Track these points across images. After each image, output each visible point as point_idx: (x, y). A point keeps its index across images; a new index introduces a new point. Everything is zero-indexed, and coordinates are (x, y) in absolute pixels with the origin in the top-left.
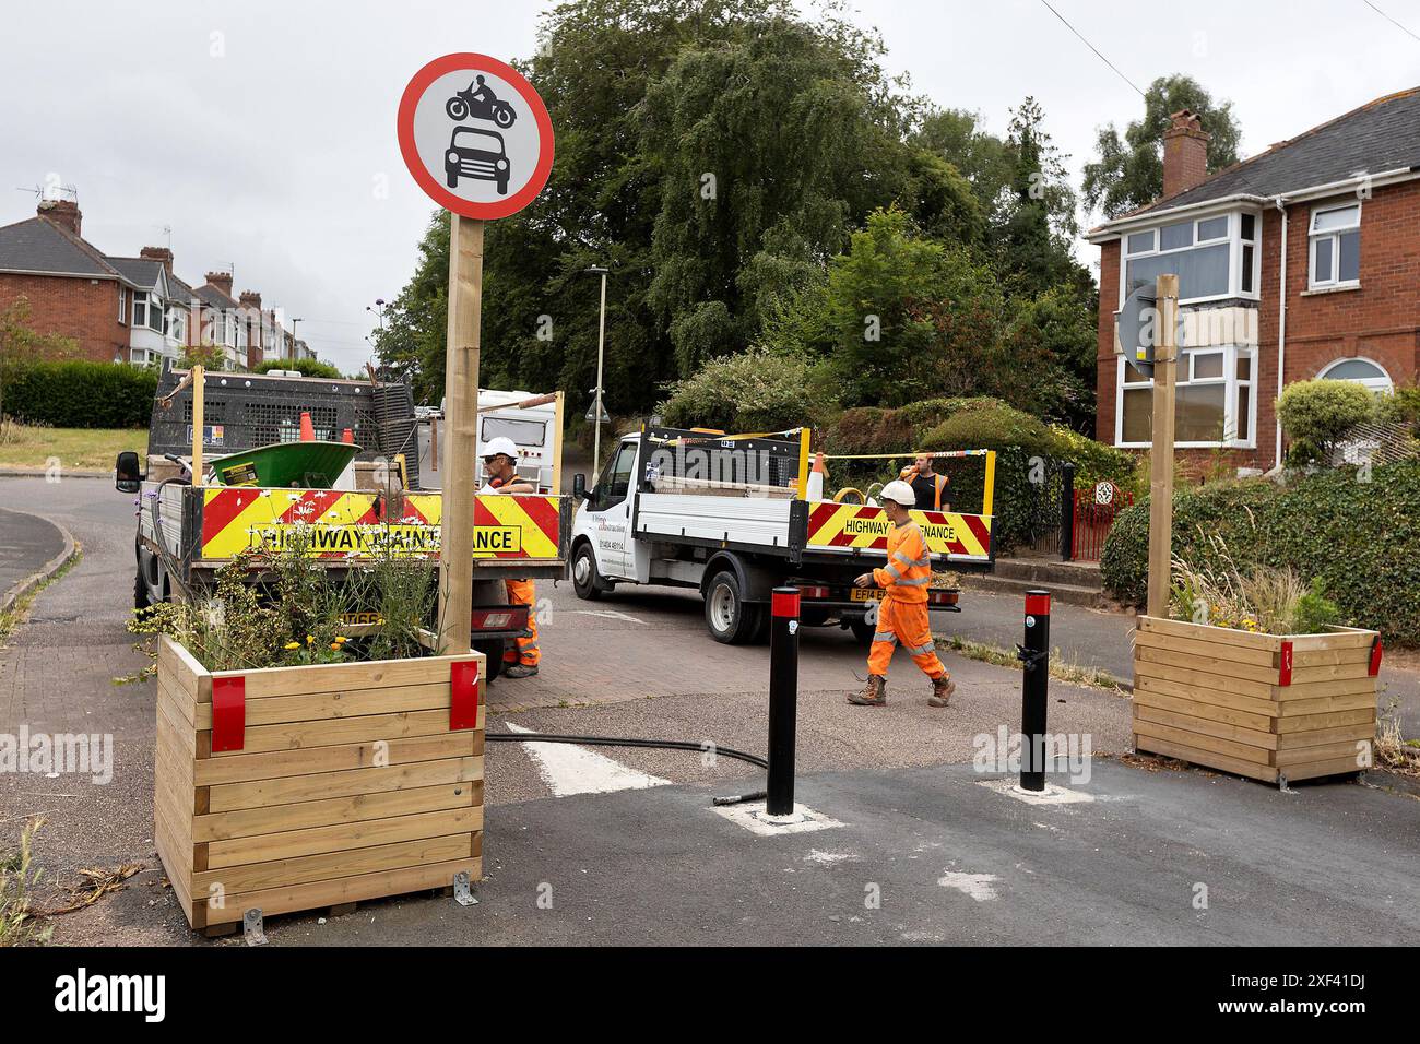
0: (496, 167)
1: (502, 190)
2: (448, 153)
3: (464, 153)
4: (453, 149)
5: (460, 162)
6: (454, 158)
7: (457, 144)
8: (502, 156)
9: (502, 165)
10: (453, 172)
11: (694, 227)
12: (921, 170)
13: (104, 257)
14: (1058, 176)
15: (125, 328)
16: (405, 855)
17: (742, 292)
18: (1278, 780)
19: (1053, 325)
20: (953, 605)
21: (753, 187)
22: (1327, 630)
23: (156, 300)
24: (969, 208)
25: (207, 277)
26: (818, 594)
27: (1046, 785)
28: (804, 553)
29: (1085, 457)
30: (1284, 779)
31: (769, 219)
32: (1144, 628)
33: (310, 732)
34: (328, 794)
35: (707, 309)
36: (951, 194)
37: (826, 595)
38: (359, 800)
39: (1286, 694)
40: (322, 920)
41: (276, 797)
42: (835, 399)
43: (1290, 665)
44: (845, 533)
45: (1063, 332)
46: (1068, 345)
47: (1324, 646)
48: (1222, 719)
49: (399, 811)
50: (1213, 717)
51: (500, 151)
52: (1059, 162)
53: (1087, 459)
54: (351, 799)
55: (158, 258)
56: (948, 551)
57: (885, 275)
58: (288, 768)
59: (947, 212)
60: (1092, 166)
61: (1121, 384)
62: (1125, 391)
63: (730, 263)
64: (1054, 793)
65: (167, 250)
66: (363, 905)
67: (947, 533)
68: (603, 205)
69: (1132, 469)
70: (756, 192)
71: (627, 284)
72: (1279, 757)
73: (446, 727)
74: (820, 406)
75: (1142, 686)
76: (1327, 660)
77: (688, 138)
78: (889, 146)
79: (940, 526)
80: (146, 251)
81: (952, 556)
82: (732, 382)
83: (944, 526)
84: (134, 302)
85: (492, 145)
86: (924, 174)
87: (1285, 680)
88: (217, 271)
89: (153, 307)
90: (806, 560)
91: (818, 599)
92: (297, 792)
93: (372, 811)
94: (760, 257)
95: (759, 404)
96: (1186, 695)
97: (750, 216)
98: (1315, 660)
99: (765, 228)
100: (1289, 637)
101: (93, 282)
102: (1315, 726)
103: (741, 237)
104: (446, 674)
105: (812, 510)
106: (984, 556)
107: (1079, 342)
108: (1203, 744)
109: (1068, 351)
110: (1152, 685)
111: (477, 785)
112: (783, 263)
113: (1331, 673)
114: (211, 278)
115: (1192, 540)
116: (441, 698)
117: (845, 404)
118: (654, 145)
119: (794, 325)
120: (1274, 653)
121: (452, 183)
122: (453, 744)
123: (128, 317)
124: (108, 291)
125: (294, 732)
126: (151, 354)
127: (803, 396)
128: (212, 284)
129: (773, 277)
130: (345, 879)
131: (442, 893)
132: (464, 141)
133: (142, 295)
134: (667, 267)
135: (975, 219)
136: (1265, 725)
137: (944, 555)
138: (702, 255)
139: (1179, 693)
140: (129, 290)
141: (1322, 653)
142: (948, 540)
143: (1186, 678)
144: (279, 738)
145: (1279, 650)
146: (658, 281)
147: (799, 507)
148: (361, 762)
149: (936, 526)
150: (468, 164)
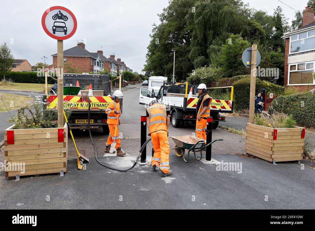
0: (64, 29)
1: (66, 34)
2: (53, 27)
3: (56, 27)
4: (54, 26)
5: (56, 29)
6: (54, 28)
7: (55, 25)
8: (65, 27)
9: (65, 29)
10: (54, 31)
11: (198, 41)
12: (251, 25)
13: (89, 53)
14: (286, 24)
15: (93, 66)
16: (49, 166)
17: (208, 54)
18: (273, 161)
19: (275, 58)
20: (224, 120)
21: (211, 31)
22: (293, 127)
23: (98, 61)
24: (263, 33)
25: (110, 56)
26: (191, 117)
27: (211, 159)
28: (186, 109)
29: (271, 88)
30: (274, 161)
31: (214, 38)
32: (248, 126)
33: (28, 142)
34: (32, 154)
35: (201, 58)
36: (258, 29)
37: (193, 117)
38: (39, 155)
39: (275, 142)
40: (32, 177)
41: (21, 154)
42: (221, 76)
43: (277, 135)
44: (196, 104)
45: (277, 59)
46: (278, 62)
47: (287, 131)
48: (262, 147)
49: (47, 158)
50: (260, 146)
51: (65, 26)
52: (286, 21)
53: (272, 88)
54: (37, 155)
55: (100, 52)
56: (221, 108)
57: (234, 49)
58: (24, 148)
59: (257, 34)
60: (294, 21)
61: (289, 71)
62: (290, 72)
63: (206, 48)
64: (213, 161)
65: (102, 51)
66: (41, 175)
67: (221, 104)
68: (181, 37)
69: (284, 90)
70: (211, 32)
71: (186, 53)
72: (273, 156)
73: (57, 142)
74: (218, 78)
75: (247, 139)
76: (288, 134)
77: (196, 21)
78: (243, 20)
79: (219, 103)
80: (98, 51)
81: (222, 110)
82: (201, 73)
83: (220, 103)
84: (94, 61)
85: (63, 25)
86: (252, 25)
87: (275, 138)
88: (112, 55)
89: (97, 62)
90: (187, 110)
91: (191, 118)
92: (26, 153)
93: (40, 157)
94: (211, 46)
95: (205, 77)
96: (255, 141)
97: (210, 37)
98: (284, 134)
99: (213, 40)
100: (276, 129)
101: (86, 58)
102: (284, 149)
103: (208, 42)
104: (57, 131)
105: (188, 99)
106: (230, 110)
107: (281, 61)
108: (258, 152)
109: (278, 64)
110: (249, 139)
111: (65, 153)
112: (216, 47)
113: (289, 137)
114: (111, 56)
115: (289, 106)
116: (56, 136)
117: (224, 77)
118: (190, 24)
119: (217, 60)
120: (272, 132)
121: (54, 33)
122: (59, 145)
123: (93, 64)
124: (89, 59)
125: (24, 141)
126: (97, 71)
127: (214, 75)
128: (111, 57)
129: (214, 50)
130: (36, 170)
131: (58, 174)
132: (56, 24)
133: (95, 60)
134: (193, 49)
135: (264, 35)
136: (270, 149)
137: (220, 109)
138: (200, 46)
139: (254, 141)
140: (93, 59)
141: (286, 132)
142: (221, 106)
143: (255, 137)
144: (21, 143)
145: (273, 132)
146: (191, 53)
147: (185, 99)
148: (39, 148)
149: (218, 103)
150: (57, 29)
